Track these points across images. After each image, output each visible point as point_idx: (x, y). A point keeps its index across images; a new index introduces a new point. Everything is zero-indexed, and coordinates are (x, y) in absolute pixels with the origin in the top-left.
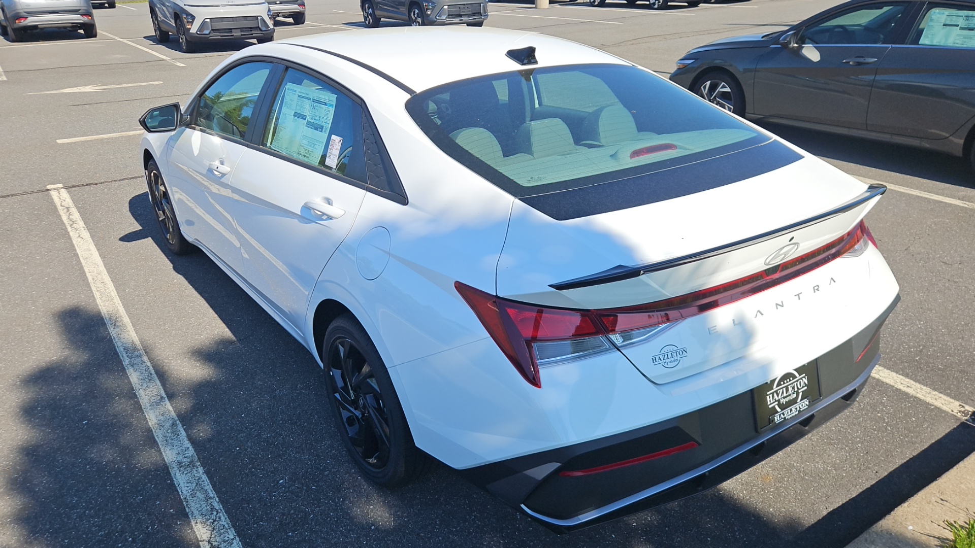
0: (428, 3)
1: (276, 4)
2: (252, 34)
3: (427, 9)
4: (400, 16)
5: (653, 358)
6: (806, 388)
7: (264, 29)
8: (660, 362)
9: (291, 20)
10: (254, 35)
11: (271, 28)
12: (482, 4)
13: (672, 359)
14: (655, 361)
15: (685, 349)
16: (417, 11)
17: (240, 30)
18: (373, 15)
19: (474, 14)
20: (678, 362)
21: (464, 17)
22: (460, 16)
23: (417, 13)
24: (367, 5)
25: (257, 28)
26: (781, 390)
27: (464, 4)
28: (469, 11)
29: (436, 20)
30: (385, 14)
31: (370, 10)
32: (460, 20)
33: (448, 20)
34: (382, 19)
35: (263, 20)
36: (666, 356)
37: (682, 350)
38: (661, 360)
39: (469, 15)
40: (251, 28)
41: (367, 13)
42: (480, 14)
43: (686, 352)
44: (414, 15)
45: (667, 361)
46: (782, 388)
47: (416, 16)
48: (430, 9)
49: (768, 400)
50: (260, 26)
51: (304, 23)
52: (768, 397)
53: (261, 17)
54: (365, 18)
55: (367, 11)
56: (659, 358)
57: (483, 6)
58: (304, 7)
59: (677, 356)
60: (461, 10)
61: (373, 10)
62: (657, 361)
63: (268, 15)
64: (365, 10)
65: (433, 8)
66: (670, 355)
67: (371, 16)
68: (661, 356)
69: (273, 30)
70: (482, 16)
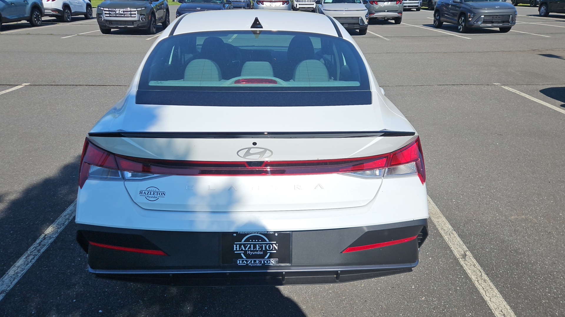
0: (471, 14)
1: (385, 12)
2: (354, 27)
3: (470, 17)
4: (453, 21)
5: (140, 192)
6: (275, 251)
7: (361, 24)
8: (144, 195)
9: (393, 21)
10: (355, 27)
11: (366, 24)
12: (511, 16)
13: (154, 196)
14: (141, 193)
15: (164, 193)
16: (463, 18)
17: (348, 24)
18: (439, 20)
19: (503, 22)
20: (157, 199)
21: (495, 24)
22: (492, 22)
23: (463, 20)
24: (437, 14)
25: (357, 23)
26: (249, 245)
27: (497, 15)
28: (500, 20)
29: (474, 24)
30: (445, 19)
31: (438, 17)
32: (492, 25)
33: (482, 24)
34: (444, 23)
35: (362, 19)
36: (150, 193)
37: (162, 193)
38: (145, 194)
39: (499, 22)
40: (354, 23)
41: (436, 19)
42: (508, 22)
43: (165, 195)
44: (461, 21)
45: (149, 196)
46: (251, 244)
47: (462, 21)
48: (471, 17)
49: (235, 248)
50: (359, 23)
51: (400, 23)
52: (235, 246)
53: (361, 18)
54: (434, 22)
55: (436, 18)
56: (145, 192)
57: (512, 17)
58: (401, 14)
59: (157, 195)
60: (494, 19)
61: (440, 18)
62: (143, 194)
63: (366, 17)
64: (435, 17)
65: (474, 16)
66: (152, 193)
67: (438, 21)
68: (146, 192)
69: (367, 26)
70: (510, 23)
